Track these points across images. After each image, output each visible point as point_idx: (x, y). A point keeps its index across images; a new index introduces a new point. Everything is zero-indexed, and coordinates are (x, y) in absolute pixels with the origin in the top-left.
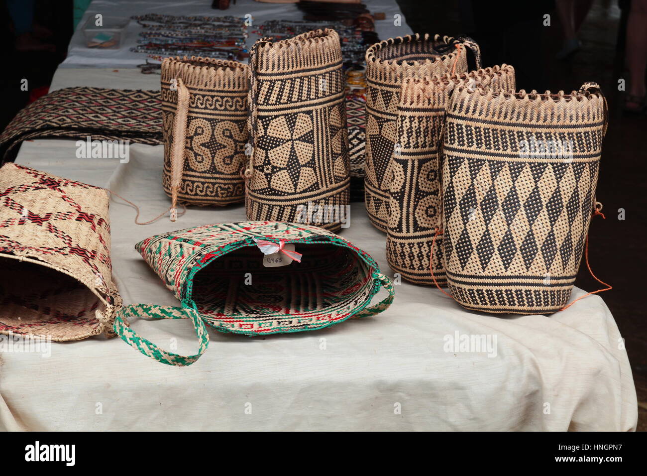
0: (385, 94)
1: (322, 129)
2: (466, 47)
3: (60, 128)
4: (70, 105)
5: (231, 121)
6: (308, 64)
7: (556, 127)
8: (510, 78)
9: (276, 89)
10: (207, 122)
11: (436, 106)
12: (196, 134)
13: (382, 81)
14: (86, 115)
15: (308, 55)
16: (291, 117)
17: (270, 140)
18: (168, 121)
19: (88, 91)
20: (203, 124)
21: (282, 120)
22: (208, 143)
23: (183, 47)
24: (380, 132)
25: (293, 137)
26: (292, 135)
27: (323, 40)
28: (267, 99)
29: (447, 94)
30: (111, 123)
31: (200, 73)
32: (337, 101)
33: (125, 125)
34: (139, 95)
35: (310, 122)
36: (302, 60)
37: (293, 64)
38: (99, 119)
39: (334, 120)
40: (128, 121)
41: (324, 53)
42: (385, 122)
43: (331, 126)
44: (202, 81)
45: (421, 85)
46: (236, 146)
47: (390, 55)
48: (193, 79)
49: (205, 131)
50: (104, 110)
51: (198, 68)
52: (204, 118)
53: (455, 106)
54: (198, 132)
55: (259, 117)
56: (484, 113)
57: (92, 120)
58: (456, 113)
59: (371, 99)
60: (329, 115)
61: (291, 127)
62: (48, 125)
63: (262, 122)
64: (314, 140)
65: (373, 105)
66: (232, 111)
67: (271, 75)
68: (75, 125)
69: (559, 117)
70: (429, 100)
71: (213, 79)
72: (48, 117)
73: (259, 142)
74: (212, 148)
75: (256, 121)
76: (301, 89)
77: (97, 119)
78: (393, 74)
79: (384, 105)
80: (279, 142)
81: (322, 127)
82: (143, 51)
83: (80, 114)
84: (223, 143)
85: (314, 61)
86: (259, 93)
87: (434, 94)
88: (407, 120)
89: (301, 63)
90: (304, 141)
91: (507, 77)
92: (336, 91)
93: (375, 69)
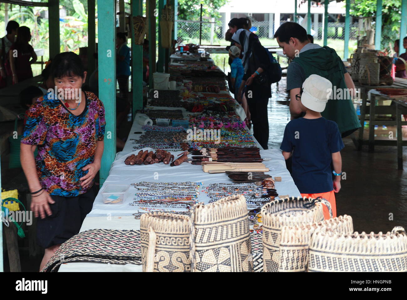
0: (273, 234)
1: (236, 257)
2: (323, 204)
3: (83, 256)
4: (90, 241)
5: (181, 252)
6: (226, 217)
7: (378, 255)
8: (349, 223)
9: (207, 233)
10: (167, 253)
11: (303, 243)
12: (160, 260)
13: (271, 227)
14: (99, 247)
15: (226, 211)
16: (216, 250)
17: (204, 264)
18: (144, 252)
19: (102, 231)
20: (165, 254)
21: (211, 252)
22: (167, 266)
23: (160, 202)
24: (271, 258)
25: (218, 262)
26: (217, 261)
27: (235, 202)
28: (201, 240)
29: (310, 235)
30: (113, 251)
31: (162, 223)
32: (245, 239)
33: (122, 252)
34: (131, 233)
35: (229, 253)
36: (222, 215)
37: (217, 218)
38: (106, 249)
39: (243, 251)
40: (124, 250)
41: (236, 210)
42: (274, 252)
43: (242, 254)
44: (164, 228)
45: (294, 230)
46: (185, 267)
47: (277, 210)
48: (158, 227)
49: (166, 259)
50: (110, 243)
51: (161, 220)
52: (165, 251)
53: (314, 244)
54: (162, 259)
55: (196, 251)
56: (332, 248)
57: (103, 250)
58: (315, 248)
59: (265, 238)
60: (240, 248)
61: (217, 256)
62: (76, 254)
63: (199, 254)
64: (231, 264)
65: (266, 241)
66: (181, 246)
67: (203, 225)
68: (92, 253)
69: (379, 249)
70: (299, 239)
71: (170, 227)
72: (76, 249)
73: (197, 266)
74: (170, 269)
75: (195, 254)
76: (222, 233)
77: (105, 249)
78: (277, 223)
79: (273, 242)
80: (210, 266)
81: (236, 256)
82: (137, 205)
83: (95, 246)
84: (177, 266)
85: (230, 215)
86: (196, 236)
87: (302, 236)
88: (286, 252)
89: (221, 217)
90: (225, 264)
91: (347, 223)
92: (244, 233)
93: (267, 220)
